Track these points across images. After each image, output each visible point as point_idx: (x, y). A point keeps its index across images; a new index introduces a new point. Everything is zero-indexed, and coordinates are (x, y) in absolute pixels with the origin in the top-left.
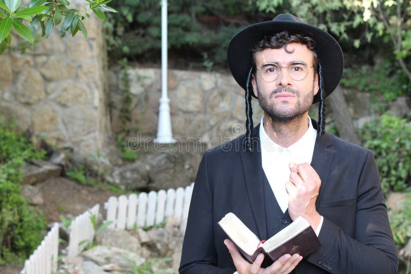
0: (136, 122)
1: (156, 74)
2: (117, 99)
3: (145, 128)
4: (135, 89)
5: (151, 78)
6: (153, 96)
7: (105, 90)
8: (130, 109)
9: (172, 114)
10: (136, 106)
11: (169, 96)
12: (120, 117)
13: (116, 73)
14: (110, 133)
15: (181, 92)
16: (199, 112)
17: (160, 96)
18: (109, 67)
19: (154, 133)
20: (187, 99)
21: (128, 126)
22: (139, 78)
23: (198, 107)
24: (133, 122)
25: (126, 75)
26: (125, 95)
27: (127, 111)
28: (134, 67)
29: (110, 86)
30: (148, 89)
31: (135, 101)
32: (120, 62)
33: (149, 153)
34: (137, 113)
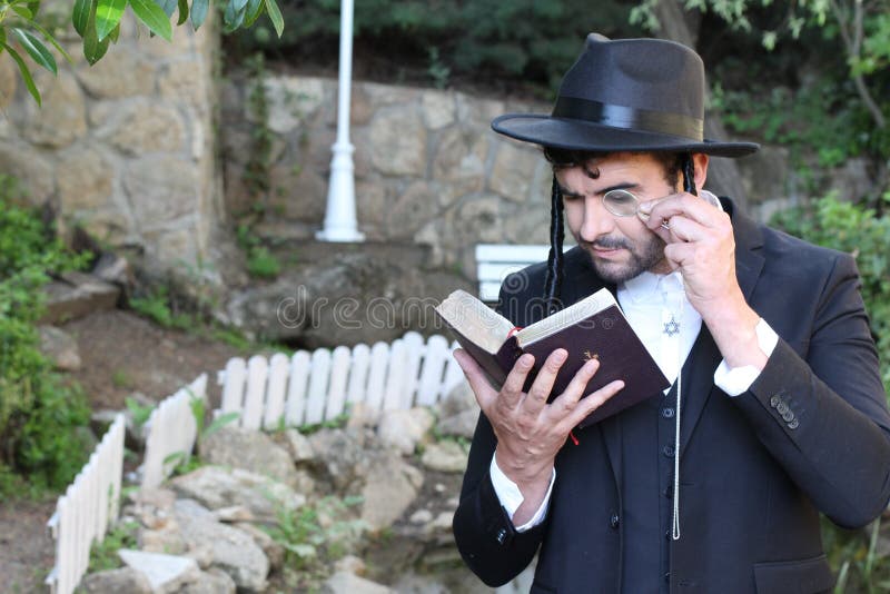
0: (280, 192)
1: (325, 91)
2: (238, 140)
3: (297, 206)
4: (280, 121)
5: (315, 98)
6: (317, 138)
7: (214, 122)
8: (266, 165)
9: (359, 179)
10: (280, 158)
11: (352, 140)
12: (245, 181)
13: (239, 84)
14: (223, 215)
15: (380, 130)
16: (417, 177)
17: (334, 139)
18: (225, 72)
19: (318, 219)
20: (393, 146)
21: (262, 200)
22: (289, 97)
23: (415, 165)
24: (272, 193)
25: (261, 90)
26: (258, 134)
27: (260, 168)
28: (278, 73)
29: (225, 113)
30: (306, 122)
31: (277, 147)
32: (249, 61)
33: (306, 262)
34: (281, 174)
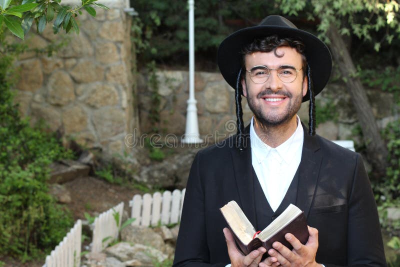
0: (165, 122)
1: (183, 76)
2: (145, 100)
3: (173, 128)
4: (164, 91)
5: (179, 80)
6: (180, 97)
7: (133, 92)
8: (158, 110)
9: (199, 115)
10: (164, 107)
11: (196, 98)
12: (149, 118)
13: (145, 75)
15: (209, 93)
16: (226, 113)
17: (188, 98)
18: (138, 70)
19: (182, 133)
20: (215, 100)
21: (157, 126)
22: (167, 80)
23: (224, 108)
24: (162, 123)
25: (155, 77)
26: (154, 97)
27: (156, 112)
28: (162, 69)
29: (139, 88)
30: (175, 91)
31: (163, 102)
32: (149, 65)
33: (177, 153)
34: (165, 114)
